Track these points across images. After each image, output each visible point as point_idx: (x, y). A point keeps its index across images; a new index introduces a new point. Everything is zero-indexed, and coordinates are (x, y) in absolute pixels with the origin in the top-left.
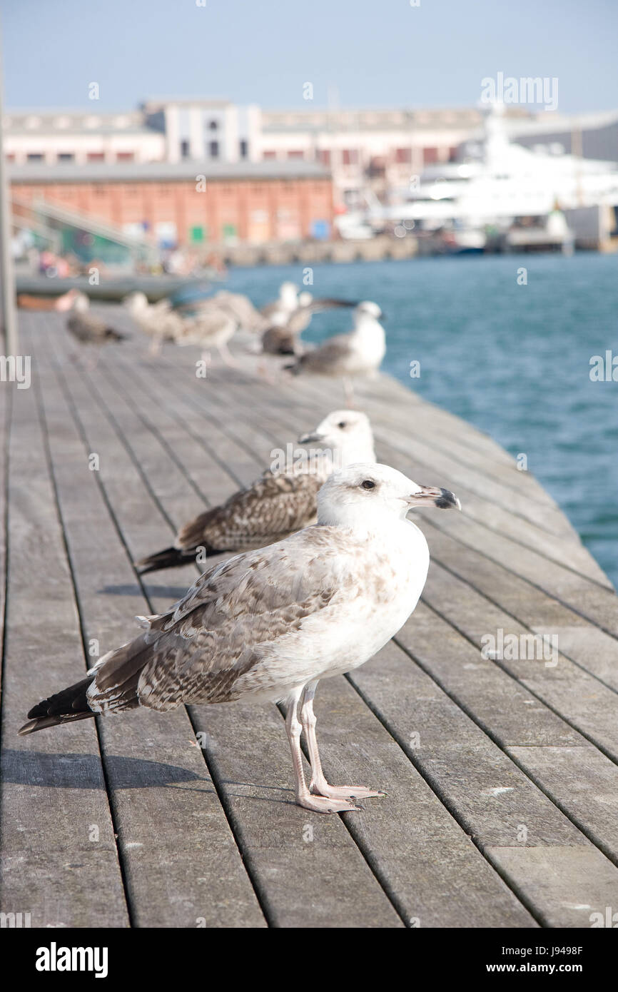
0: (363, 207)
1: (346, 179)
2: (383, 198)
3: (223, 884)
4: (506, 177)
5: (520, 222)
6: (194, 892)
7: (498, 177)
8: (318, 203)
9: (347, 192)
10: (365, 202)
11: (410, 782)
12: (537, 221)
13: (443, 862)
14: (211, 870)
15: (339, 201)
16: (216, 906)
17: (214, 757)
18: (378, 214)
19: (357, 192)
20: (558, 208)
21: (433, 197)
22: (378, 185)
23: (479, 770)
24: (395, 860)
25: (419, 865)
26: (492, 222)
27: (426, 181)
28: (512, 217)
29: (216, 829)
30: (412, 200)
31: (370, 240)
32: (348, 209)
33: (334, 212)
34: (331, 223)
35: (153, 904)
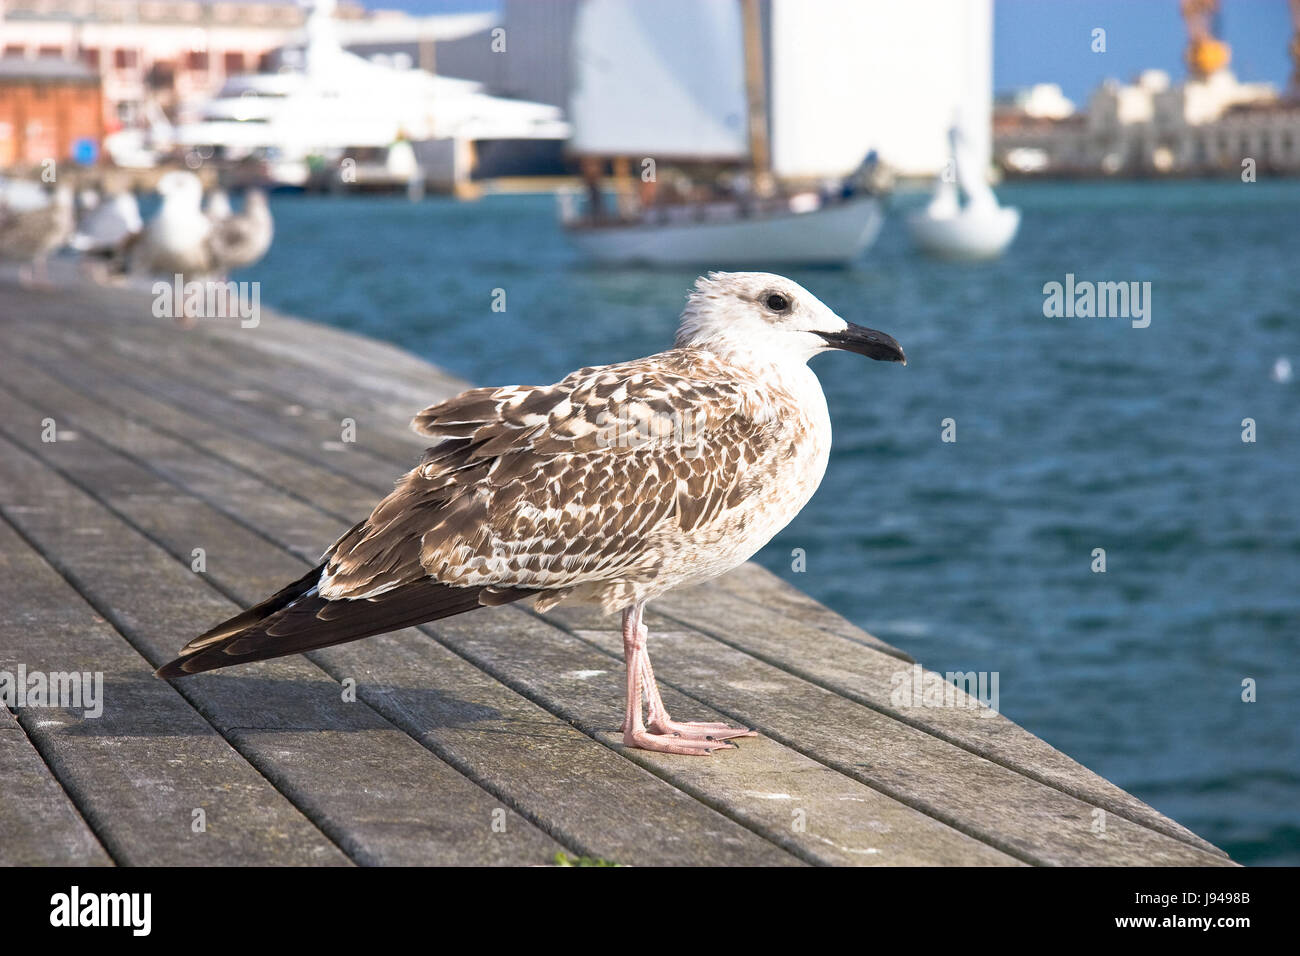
0: (144, 126)
1: (120, 87)
2: (171, 113)
3: (213, 767)
4: (336, 95)
5: (353, 153)
6: (168, 775)
7: (326, 95)
8: (82, 119)
9: (122, 106)
10: (146, 119)
11: (449, 664)
12: (375, 155)
13: (542, 748)
14: (185, 751)
15: (110, 116)
16: (212, 791)
17: (138, 634)
18: (164, 136)
19: (135, 104)
20: (401, 138)
21: (237, 117)
22: (163, 97)
23: (546, 652)
24: (468, 745)
25: (507, 750)
26: (317, 154)
27: (228, 94)
28: (342, 149)
29: (173, 709)
30: (210, 119)
31: (151, 170)
32: (122, 127)
33: (103, 131)
34: (100, 144)
35: (109, 787)
